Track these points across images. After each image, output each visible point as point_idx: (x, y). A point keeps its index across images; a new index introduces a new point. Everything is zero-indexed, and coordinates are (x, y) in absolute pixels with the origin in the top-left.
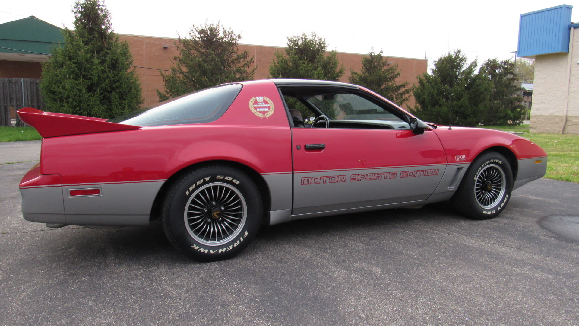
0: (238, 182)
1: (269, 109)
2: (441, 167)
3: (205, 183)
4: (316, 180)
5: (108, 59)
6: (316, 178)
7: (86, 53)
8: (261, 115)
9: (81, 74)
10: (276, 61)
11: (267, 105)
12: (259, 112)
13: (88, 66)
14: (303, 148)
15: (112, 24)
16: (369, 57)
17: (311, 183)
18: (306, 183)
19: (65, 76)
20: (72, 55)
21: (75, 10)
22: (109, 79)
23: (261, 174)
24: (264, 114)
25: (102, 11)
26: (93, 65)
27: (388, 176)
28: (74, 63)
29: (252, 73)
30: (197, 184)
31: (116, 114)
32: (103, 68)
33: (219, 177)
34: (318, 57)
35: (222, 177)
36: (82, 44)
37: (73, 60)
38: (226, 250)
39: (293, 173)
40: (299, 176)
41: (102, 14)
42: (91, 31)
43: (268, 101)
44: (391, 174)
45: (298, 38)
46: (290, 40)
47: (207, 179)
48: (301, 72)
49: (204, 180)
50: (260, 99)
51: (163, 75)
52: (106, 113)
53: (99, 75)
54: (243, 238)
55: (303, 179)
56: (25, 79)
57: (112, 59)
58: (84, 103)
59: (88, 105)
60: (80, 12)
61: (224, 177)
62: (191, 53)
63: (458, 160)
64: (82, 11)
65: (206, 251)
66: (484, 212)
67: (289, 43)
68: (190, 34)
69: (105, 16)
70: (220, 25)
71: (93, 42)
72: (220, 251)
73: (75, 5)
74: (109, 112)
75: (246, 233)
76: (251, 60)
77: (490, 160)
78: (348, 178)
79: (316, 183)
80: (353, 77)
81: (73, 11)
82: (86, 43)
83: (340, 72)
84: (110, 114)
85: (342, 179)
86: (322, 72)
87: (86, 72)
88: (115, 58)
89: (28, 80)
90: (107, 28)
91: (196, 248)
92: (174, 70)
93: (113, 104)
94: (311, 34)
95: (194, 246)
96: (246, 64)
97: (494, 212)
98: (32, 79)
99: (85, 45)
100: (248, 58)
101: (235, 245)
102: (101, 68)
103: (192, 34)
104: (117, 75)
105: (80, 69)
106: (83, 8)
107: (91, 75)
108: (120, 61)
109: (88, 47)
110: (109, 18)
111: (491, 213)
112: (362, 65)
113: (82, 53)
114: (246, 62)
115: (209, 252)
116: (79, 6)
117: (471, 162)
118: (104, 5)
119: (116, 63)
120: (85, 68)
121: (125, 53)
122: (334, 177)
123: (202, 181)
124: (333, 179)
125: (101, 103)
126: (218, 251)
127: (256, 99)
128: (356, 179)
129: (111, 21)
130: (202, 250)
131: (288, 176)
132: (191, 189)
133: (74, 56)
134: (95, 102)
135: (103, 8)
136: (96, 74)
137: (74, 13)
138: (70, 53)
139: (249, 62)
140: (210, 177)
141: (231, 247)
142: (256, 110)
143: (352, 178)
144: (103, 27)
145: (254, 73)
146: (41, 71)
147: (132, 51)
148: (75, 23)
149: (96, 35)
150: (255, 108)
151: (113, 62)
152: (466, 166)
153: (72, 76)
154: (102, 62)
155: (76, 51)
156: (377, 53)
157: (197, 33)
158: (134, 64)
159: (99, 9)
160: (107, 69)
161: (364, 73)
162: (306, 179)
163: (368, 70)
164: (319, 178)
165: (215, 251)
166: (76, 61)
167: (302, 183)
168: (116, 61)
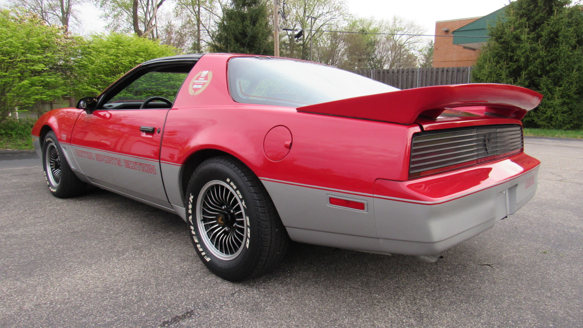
168: (556, 34)
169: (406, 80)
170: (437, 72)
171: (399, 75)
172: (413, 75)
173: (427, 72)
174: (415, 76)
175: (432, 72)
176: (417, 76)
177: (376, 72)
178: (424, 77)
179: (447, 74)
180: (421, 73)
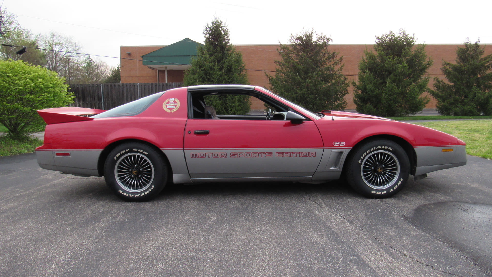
0: (147, 153)
1: (176, 107)
2: (319, 151)
3: (126, 153)
4: (202, 155)
5: (225, 66)
6: (202, 153)
7: (210, 62)
8: (169, 111)
9: (207, 77)
10: (365, 58)
11: (175, 104)
12: (168, 109)
13: (211, 72)
14: (193, 133)
15: (230, 39)
16: (465, 48)
17: (199, 157)
18: (195, 157)
19: (196, 80)
20: (201, 64)
21: (205, 32)
22: (225, 81)
23: (161, 149)
24: (171, 110)
25: (224, 31)
26: (215, 71)
27: (265, 155)
28: (202, 70)
29: (340, 70)
30: (121, 153)
31: (229, 106)
32: (221, 72)
33: (134, 149)
34: (404, 52)
35: (136, 150)
36: (208, 56)
37: (201, 69)
38: (140, 195)
39: (184, 149)
40: (189, 151)
41: (223, 33)
42: (215, 46)
43: (177, 101)
44: (267, 153)
45: (386, 35)
46: (378, 39)
47: (127, 150)
48: (386, 66)
49: (125, 151)
50: (172, 100)
51: (267, 75)
52: (222, 106)
53: (218, 78)
54: (151, 189)
55: (192, 154)
56: (176, 83)
57: (228, 66)
58: (207, 99)
59: (210, 100)
60: (208, 33)
61: (138, 150)
62: (290, 57)
63: (336, 145)
64: (210, 32)
65: (127, 195)
66: (372, 192)
67: (377, 41)
68: (290, 41)
69: (226, 34)
70: (314, 31)
71: (216, 54)
72: (136, 196)
73: (205, 28)
74: (225, 105)
75: (153, 187)
76: (341, 58)
77: (376, 147)
78: (229, 156)
79: (203, 157)
80: (445, 68)
81: (204, 33)
82: (211, 55)
83: (428, 64)
84: (225, 107)
85: (223, 155)
86: (406, 65)
87: (210, 76)
88: (230, 65)
89: (178, 83)
90: (226, 43)
91: (121, 192)
92: (278, 71)
93: (227, 99)
94: (399, 31)
95: (120, 191)
96: (336, 62)
97: (386, 193)
98: (180, 83)
99: (210, 57)
100: (338, 57)
101: (146, 193)
102: (219, 73)
103: (292, 41)
104: (231, 77)
105: (206, 74)
106: (211, 30)
107: (213, 78)
108: (233, 67)
109: (212, 58)
110: (228, 35)
111: (382, 193)
112: (456, 56)
113: (207, 63)
114: (336, 61)
115: (129, 195)
116: (208, 29)
117: (351, 148)
118: (225, 26)
119: (231, 68)
120: (209, 73)
121: (239, 61)
122: (216, 153)
123: (124, 151)
124: (216, 155)
125: (219, 98)
126: (135, 196)
127: (169, 100)
128: (235, 156)
129: (229, 38)
130: (125, 194)
131: (180, 151)
132: (117, 156)
133: (202, 65)
134: (215, 98)
135: (225, 28)
136: (216, 77)
137: (204, 34)
138: (200, 63)
139: (339, 61)
140: (129, 149)
141: (143, 194)
142: (167, 107)
143: (231, 155)
144: (224, 42)
145: (342, 70)
146: (184, 77)
147: (244, 59)
148: (206, 41)
149: (219, 48)
150: (167, 106)
151: (229, 67)
152: (347, 151)
153: (200, 80)
154: (221, 69)
155: (203, 62)
156: (473, 42)
157: (295, 40)
158: (246, 68)
159: (222, 29)
160: (224, 74)
161: (458, 63)
162: (195, 154)
163: (463, 60)
164: (204, 154)
165: (133, 195)
166: (204, 69)
167: (192, 157)
168: (231, 67)
169: (130, 92)
170: (152, 86)
171: (124, 87)
172: (134, 88)
173: (144, 86)
174: (136, 89)
175: (148, 86)
176: (138, 89)
177: (104, 86)
178: (143, 89)
179: (159, 87)
180: (140, 86)
